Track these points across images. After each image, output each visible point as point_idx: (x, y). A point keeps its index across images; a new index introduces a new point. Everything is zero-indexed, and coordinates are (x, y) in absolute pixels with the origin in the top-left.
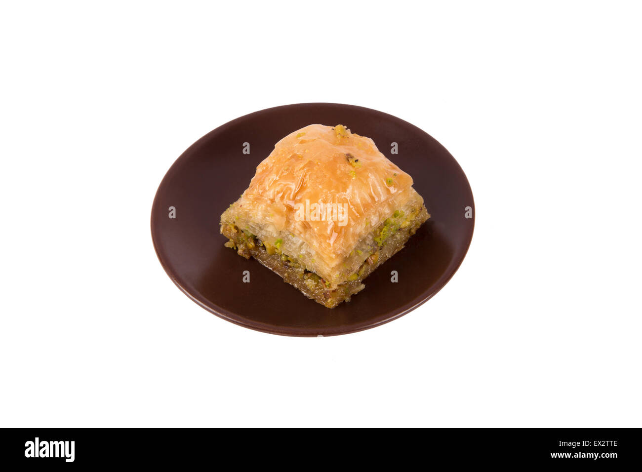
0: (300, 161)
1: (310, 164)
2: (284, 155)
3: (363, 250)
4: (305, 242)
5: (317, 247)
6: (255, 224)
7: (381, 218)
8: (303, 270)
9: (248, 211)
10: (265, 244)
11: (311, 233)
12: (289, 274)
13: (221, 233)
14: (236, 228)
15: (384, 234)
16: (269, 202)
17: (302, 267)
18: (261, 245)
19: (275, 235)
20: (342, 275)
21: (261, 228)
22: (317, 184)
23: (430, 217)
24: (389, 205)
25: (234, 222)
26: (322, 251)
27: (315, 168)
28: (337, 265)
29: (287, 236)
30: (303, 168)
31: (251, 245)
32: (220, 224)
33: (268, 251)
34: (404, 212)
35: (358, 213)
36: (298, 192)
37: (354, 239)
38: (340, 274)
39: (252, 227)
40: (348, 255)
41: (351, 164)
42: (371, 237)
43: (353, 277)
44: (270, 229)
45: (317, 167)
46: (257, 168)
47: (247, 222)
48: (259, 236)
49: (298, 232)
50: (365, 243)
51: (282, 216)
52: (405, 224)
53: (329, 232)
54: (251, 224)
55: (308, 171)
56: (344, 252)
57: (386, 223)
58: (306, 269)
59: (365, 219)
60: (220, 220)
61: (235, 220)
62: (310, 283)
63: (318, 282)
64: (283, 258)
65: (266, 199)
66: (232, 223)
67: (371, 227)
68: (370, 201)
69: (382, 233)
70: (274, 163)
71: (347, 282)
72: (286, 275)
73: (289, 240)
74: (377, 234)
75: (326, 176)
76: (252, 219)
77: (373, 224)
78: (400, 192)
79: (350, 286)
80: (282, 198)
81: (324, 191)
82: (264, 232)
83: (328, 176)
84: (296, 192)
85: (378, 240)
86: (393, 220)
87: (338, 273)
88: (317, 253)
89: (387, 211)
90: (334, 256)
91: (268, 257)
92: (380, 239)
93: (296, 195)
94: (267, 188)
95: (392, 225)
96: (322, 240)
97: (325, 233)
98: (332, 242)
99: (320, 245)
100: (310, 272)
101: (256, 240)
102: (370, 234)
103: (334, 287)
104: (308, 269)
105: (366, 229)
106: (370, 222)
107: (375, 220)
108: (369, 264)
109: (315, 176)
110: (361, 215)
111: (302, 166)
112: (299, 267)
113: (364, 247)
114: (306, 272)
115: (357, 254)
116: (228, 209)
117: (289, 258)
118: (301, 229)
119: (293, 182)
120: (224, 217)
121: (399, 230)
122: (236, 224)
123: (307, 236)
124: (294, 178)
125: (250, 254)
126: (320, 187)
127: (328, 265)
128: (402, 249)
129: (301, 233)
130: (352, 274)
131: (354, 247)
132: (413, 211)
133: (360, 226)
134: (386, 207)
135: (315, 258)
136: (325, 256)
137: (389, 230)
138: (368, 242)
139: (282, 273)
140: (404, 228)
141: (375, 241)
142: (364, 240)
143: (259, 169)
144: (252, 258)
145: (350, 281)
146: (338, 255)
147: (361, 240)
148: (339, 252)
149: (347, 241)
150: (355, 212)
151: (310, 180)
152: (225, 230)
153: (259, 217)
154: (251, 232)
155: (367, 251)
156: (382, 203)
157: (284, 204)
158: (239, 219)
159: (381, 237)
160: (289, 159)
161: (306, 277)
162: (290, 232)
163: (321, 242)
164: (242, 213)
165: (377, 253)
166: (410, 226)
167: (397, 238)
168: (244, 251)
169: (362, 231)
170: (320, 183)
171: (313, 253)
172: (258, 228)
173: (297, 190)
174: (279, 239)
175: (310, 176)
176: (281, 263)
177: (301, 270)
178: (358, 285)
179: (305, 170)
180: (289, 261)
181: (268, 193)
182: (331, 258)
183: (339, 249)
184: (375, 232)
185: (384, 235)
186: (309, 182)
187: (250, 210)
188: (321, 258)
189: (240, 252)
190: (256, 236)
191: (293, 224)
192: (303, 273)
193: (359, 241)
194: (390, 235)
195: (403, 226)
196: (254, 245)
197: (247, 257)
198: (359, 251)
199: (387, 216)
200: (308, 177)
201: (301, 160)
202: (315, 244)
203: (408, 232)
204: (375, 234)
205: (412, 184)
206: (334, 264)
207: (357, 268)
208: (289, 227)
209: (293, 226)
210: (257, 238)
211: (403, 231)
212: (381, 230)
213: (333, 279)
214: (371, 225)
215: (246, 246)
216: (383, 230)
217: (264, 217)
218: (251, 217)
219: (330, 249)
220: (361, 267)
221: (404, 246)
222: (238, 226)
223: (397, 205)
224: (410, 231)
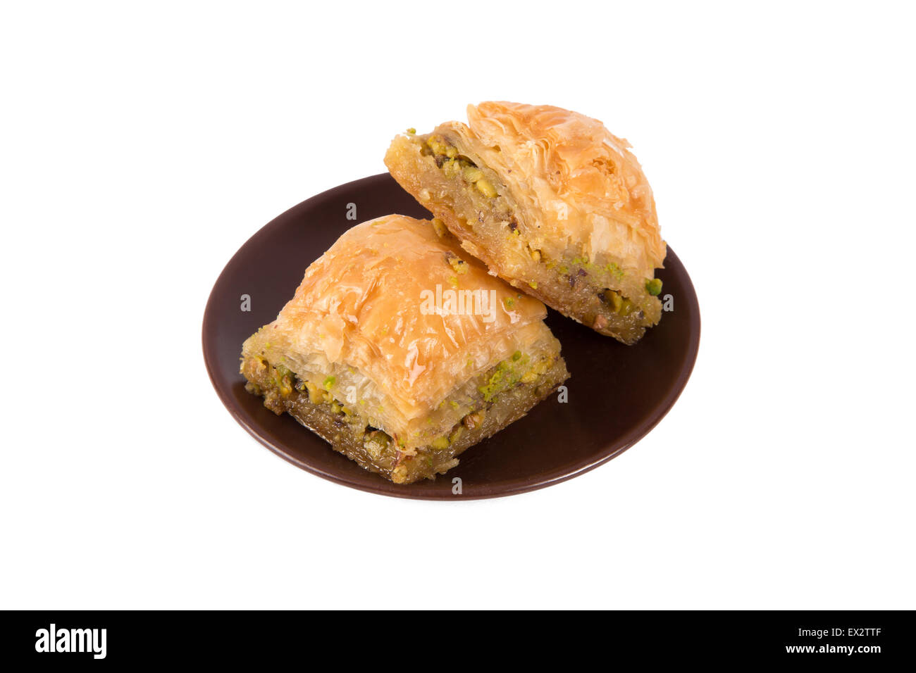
0: (373, 258)
1: (389, 261)
2: (349, 250)
3: (459, 403)
4: (372, 379)
5: (388, 386)
6: (296, 355)
7: (492, 358)
8: (364, 427)
9: (286, 335)
10: (308, 386)
11: (382, 366)
12: (342, 436)
13: (241, 373)
14: (265, 362)
15: (496, 382)
16: (320, 317)
17: (363, 421)
18: (302, 388)
19: (325, 370)
20: (423, 435)
21: (304, 362)
22: (397, 290)
23: (570, 377)
24: (506, 341)
25: (263, 353)
26: (396, 394)
27: (395, 268)
28: (417, 418)
29: (343, 373)
30: (378, 266)
31: (287, 388)
32: (241, 359)
33: (313, 398)
34: (529, 357)
35: (456, 341)
36: (366, 301)
37: (448, 382)
38: (421, 433)
39: (290, 359)
40: (436, 408)
41: (451, 267)
42: (474, 386)
43: (441, 443)
44: (319, 361)
45: (399, 266)
46: (306, 270)
47: (283, 353)
48: (300, 373)
49: (361, 363)
50: (464, 393)
51: (339, 338)
52: (530, 377)
53: (408, 364)
54: (289, 354)
55: (384, 271)
56: (431, 401)
57: (498, 367)
58: (369, 425)
59: (466, 354)
60: (242, 350)
61: (264, 350)
62: (373, 448)
63: (386, 446)
64: (335, 409)
65: (316, 312)
66: (260, 354)
67: (476, 369)
68: (476, 326)
69: (491, 381)
70: (333, 259)
71: (431, 450)
72: (337, 438)
73: (345, 378)
74: (483, 381)
75: (411, 279)
76: (291, 346)
77: (479, 365)
78: (525, 323)
79: (436, 457)
80: (341, 309)
81: (407, 300)
82: (307, 368)
83: (414, 279)
84: (363, 300)
85: (484, 390)
86: (511, 365)
87: (417, 431)
88: (388, 398)
89: (501, 349)
90: (413, 402)
91: (311, 410)
92: (489, 389)
93: (362, 306)
94: (319, 295)
95: (509, 372)
96: (397, 375)
97: (402, 365)
98: (412, 381)
99: (394, 384)
100: (375, 429)
101: (294, 380)
102: (472, 379)
103: (410, 451)
104: (372, 425)
105: (467, 369)
106: (475, 362)
107: (482, 361)
108: (467, 428)
109: (395, 279)
110: (461, 344)
111: (374, 263)
112: (358, 423)
113: (462, 399)
114: (369, 430)
115: (451, 407)
116: (256, 333)
117: (343, 409)
118: (366, 359)
119: (359, 286)
120: (248, 346)
121: (520, 385)
122: (265, 355)
123: (375, 369)
124: (361, 280)
125: (283, 406)
126: (401, 293)
127: (403, 416)
128: (522, 418)
129: (365, 364)
130: (439, 436)
131: (445, 394)
132: (543, 358)
133: (458, 363)
134: (500, 342)
135: (384, 405)
136: (399, 403)
137: (504, 378)
138: (468, 392)
139: (331, 437)
140: (528, 383)
141: (479, 393)
142: (462, 390)
143: (309, 272)
144: (285, 415)
145: (437, 450)
146: (420, 404)
147: (458, 388)
148: (422, 399)
149: (436, 383)
150: (453, 340)
151: (385, 284)
152: (247, 366)
153: (302, 344)
154: (288, 367)
155: (466, 406)
156: (495, 335)
157: (343, 318)
158: (270, 348)
159: (491, 386)
160: (357, 255)
161: (367, 438)
162: (349, 366)
163: (395, 380)
164: (277, 337)
165: (483, 413)
166: (536, 382)
167: (515, 397)
168: (274, 402)
169: (460, 372)
170: (402, 289)
171: (381, 398)
172: (299, 362)
173: (365, 298)
174: (331, 376)
175: (386, 278)
176: (331, 418)
177: (361, 428)
178: (448, 460)
179: (380, 269)
180: (343, 414)
181: (319, 303)
182: (409, 406)
183: (422, 394)
184: (480, 378)
185: (494, 384)
186: (384, 287)
187: (289, 332)
188: (392, 405)
189: (268, 402)
190: (296, 374)
191: (354, 351)
192: (364, 430)
193: (454, 388)
194: (504, 388)
195: (526, 379)
196: (291, 389)
197: (278, 411)
198: (454, 403)
199: (502, 358)
200: (383, 279)
201: (375, 256)
202: (386, 382)
203: (534, 390)
204: (481, 381)
205: (545, 318)
206: (413, 414)
207: (448, 428)
208: (347, 356)
209: (353, 355)
210: (296, 376)
211: (526, 388)
212: (490, 377)
213: (409, 438)
214: (475, 367)
215: (278, 392)
216: (494, 376)
217: (311, 342)
218: (290, 344)
219: (409, 390)
220: (455, 428)
221: (526, 414)
222: (268, 359)
223: (519, 342)
224: (536, 391)
